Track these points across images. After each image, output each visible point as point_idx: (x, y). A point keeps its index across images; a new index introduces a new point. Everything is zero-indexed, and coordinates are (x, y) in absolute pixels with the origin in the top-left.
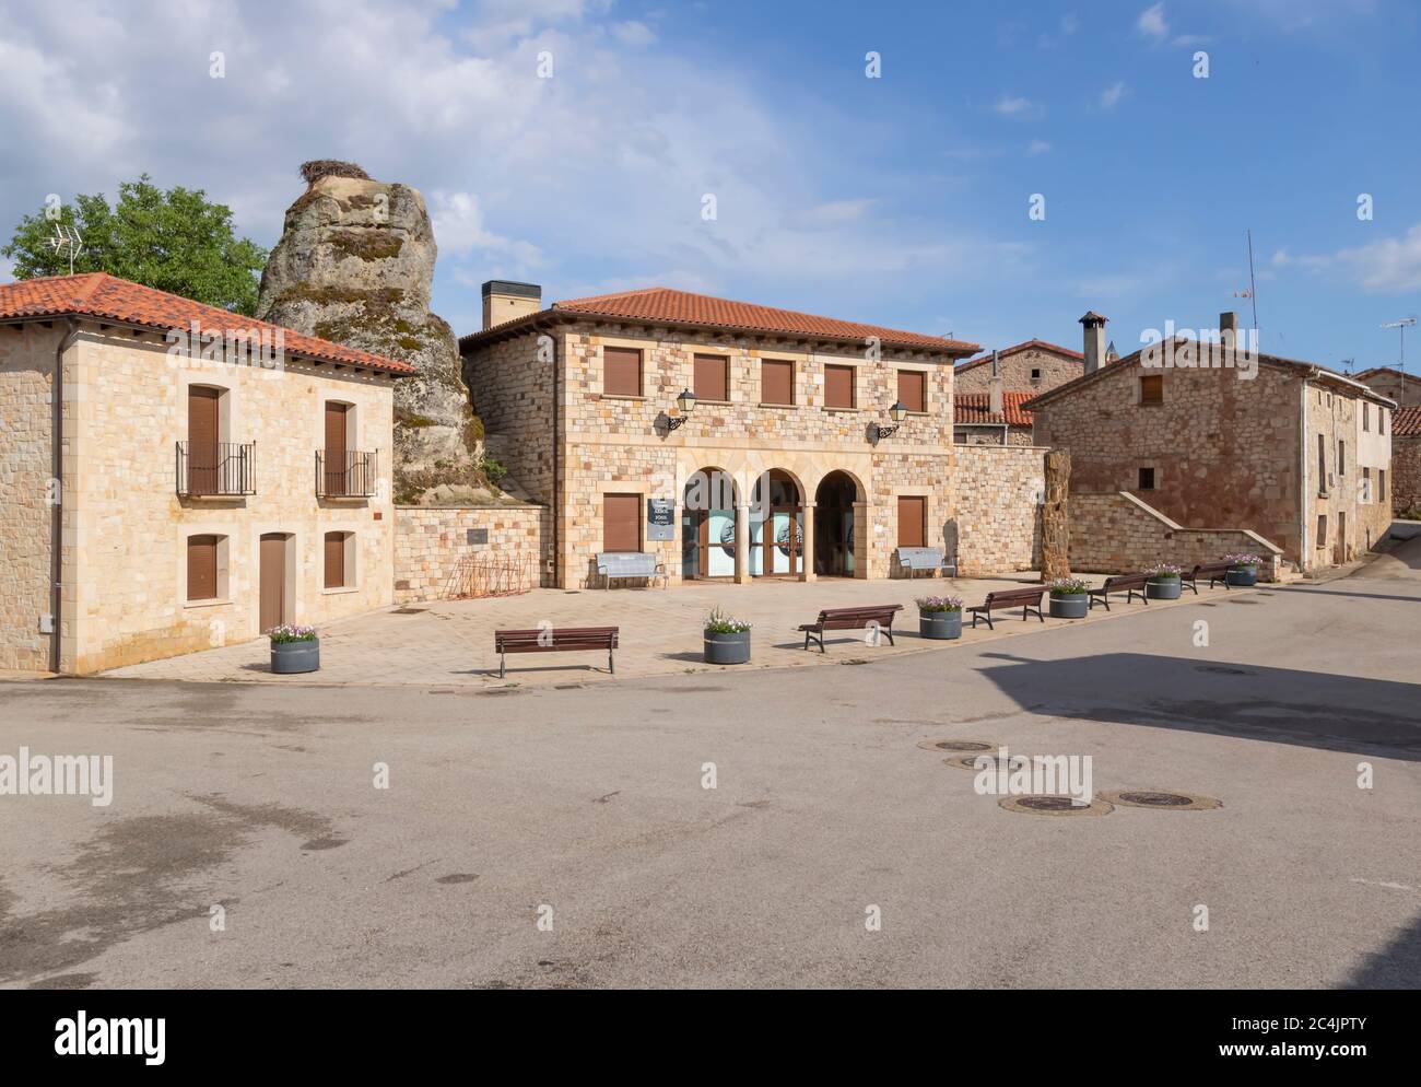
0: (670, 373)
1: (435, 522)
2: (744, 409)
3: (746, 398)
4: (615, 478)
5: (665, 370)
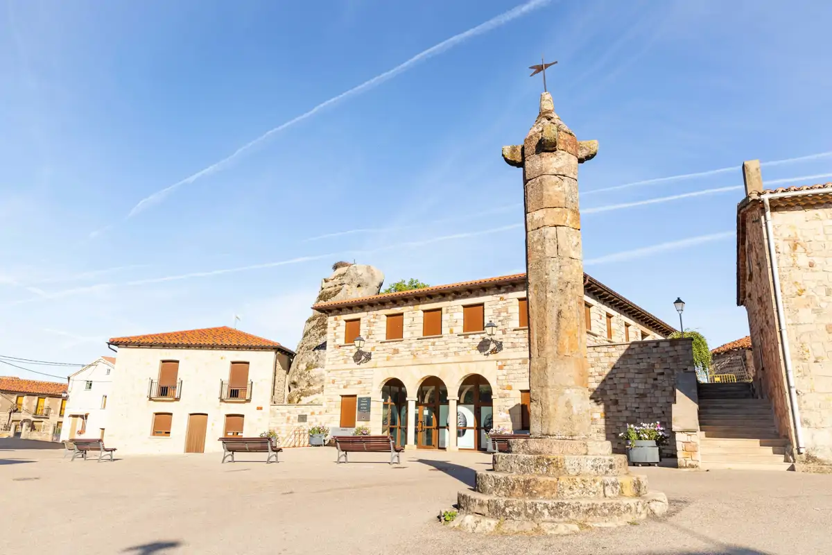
0: (372, 328)
1: (286, 411)
2: (410, 342)
3: (412, 335)
4: (345, 387)
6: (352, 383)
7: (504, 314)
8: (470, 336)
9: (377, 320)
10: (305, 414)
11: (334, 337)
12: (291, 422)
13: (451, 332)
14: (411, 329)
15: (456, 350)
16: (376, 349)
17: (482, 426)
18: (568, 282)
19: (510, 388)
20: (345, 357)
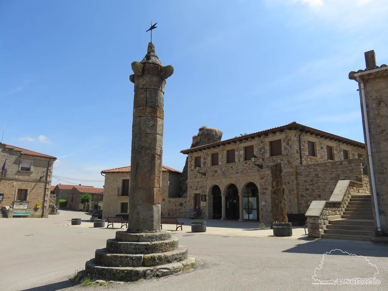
0: (206, 161)
1: (174, 201)
2: (222, 166)
3: (222, 163)
4: (196, 190)
6: (198, 188)
7: (263, 150)
8: (247, 163)
9: (207, 157)
10: (182, 202)
11: (190, 166)
12: (177, 206)
13: (239, 160)
14: (222, 160)
15: (241, 170)
16: (208, 171)
19: (266, 189)
20: (195, 175)
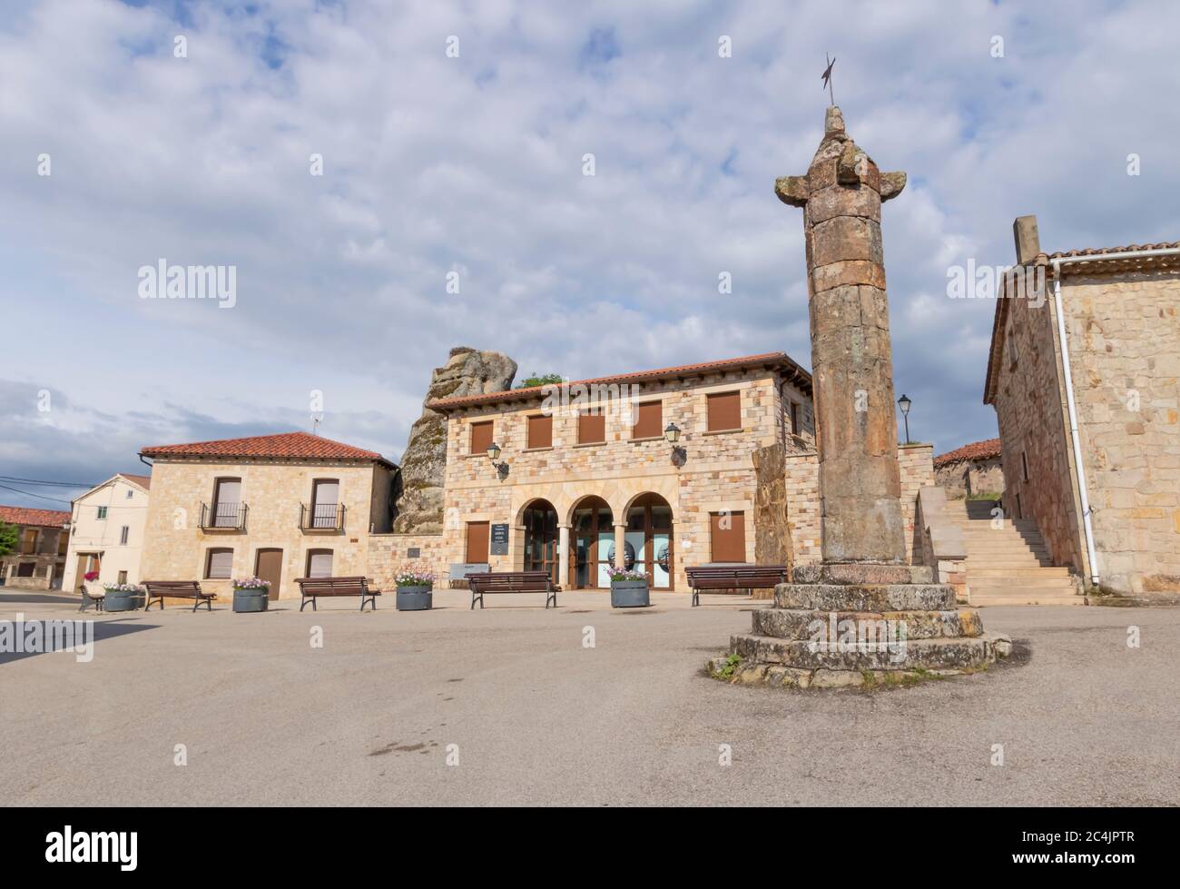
1: (390, 543)
2: (562, 451)
3: (564, 443)
4: (473, 511)
5: (507, 431)
6: (482, 506)
7: (687, 415)
8: (643, 444)
9: (515, 423)
10: (416, 547)
11: (456, 446)
12: (397, 557)
13: (618, 438)
14: (563, 434)
15: (623, 461)
16: (516, 460)
17: (656, 559)
18: (876, 360)
19: (696, 509)
20: (473, 472)
